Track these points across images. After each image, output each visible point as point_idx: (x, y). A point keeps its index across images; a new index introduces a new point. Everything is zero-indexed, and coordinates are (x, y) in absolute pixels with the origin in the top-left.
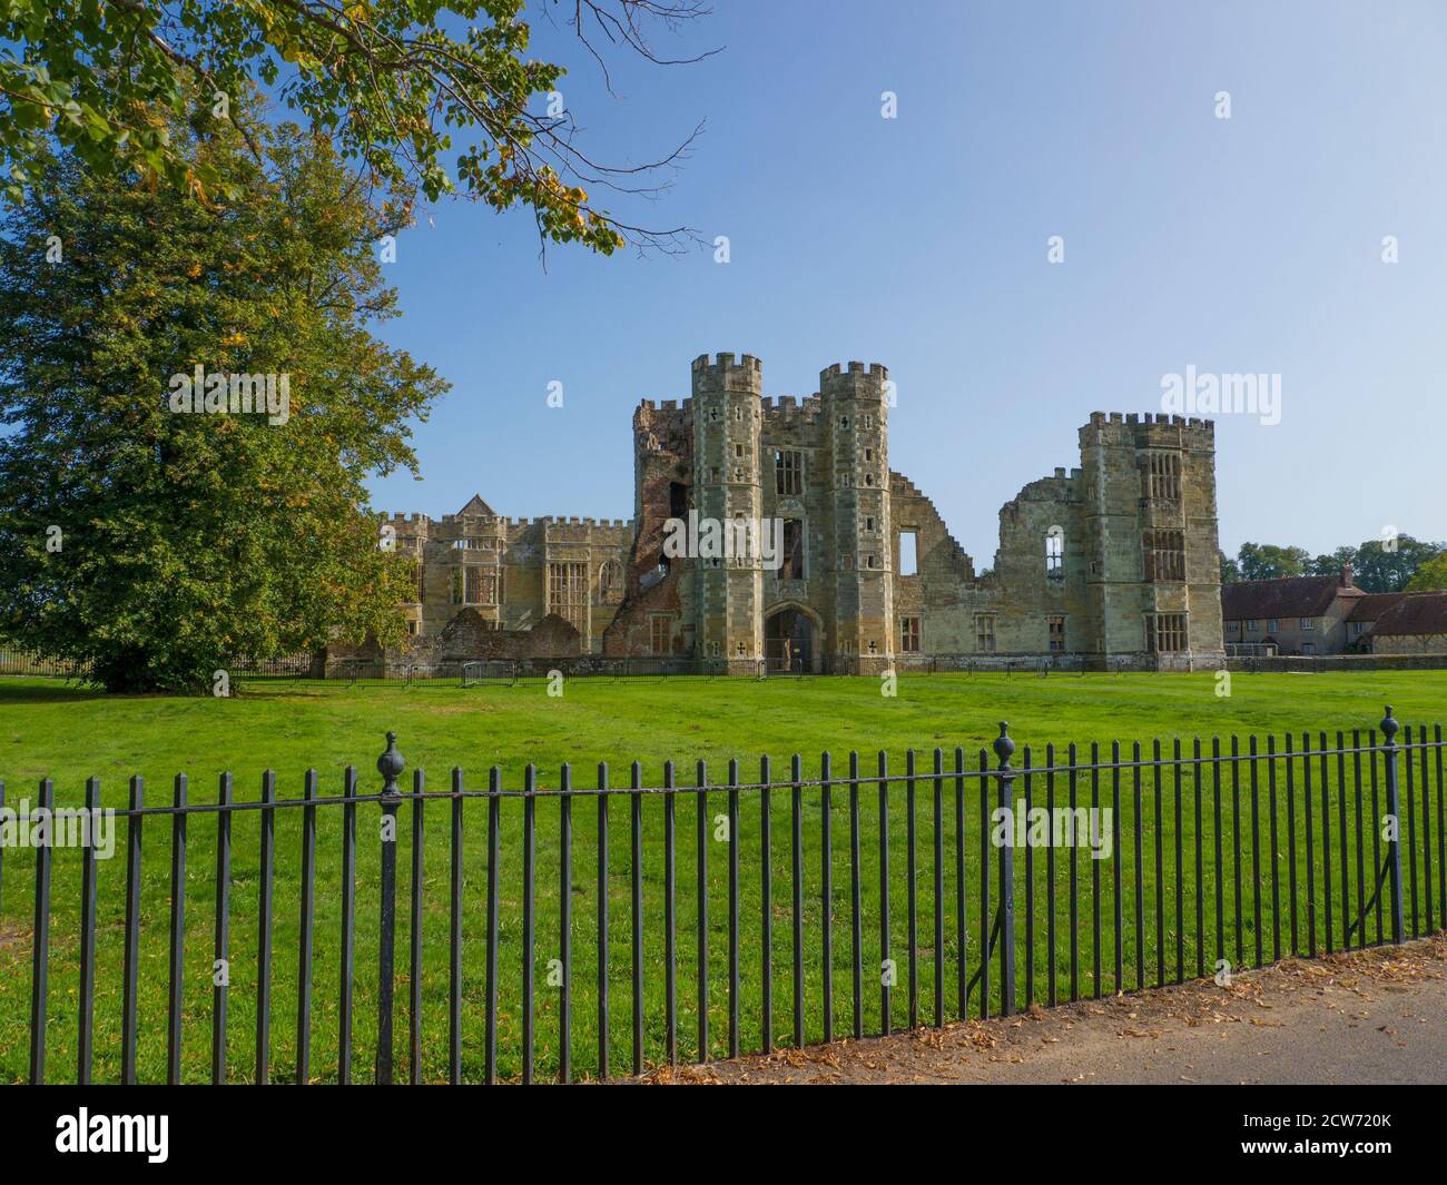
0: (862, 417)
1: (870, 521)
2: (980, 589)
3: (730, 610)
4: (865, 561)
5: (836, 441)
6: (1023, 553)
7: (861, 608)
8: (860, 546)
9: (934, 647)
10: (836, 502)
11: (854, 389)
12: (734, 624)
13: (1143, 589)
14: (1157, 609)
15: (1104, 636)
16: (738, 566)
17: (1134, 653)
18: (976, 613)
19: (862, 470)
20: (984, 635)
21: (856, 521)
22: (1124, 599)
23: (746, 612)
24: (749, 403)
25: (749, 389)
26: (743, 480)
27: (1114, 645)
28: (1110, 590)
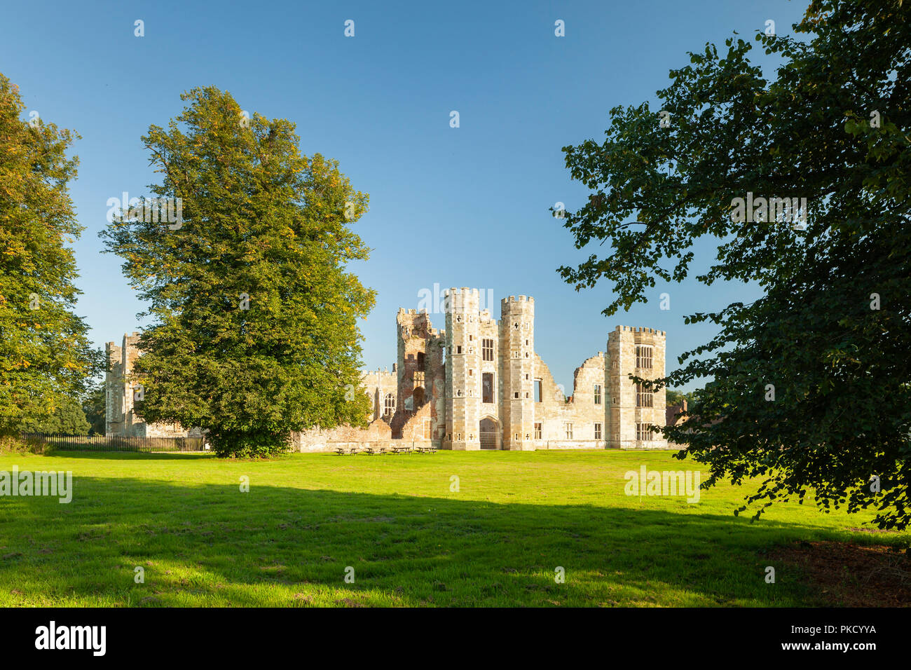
0: (524, 323)
1: (527, 375)
2: (566, 409)
3: (467, 418)
4: (525, 395)
5: (512, 335)
6: (585, 392)
7: (523, 417)
8: (523, 388)
9: (548, 437)
10: (511, 365)
11: (521, 309)
12: (468, 424)
13: (636, 411)
14: (642, 420)
15: (619, 433)
16: (470, 396)
17: (631, 441)
18: (565, 421)
19: (524, 350)
20: (569, 432)
21: (521, 375)
22: (628, 416)
23: (473, 419)
24: (476, 314)
25: (476, 307)
26: (472, 353)
27: (624, 437)
28: (623, 411)
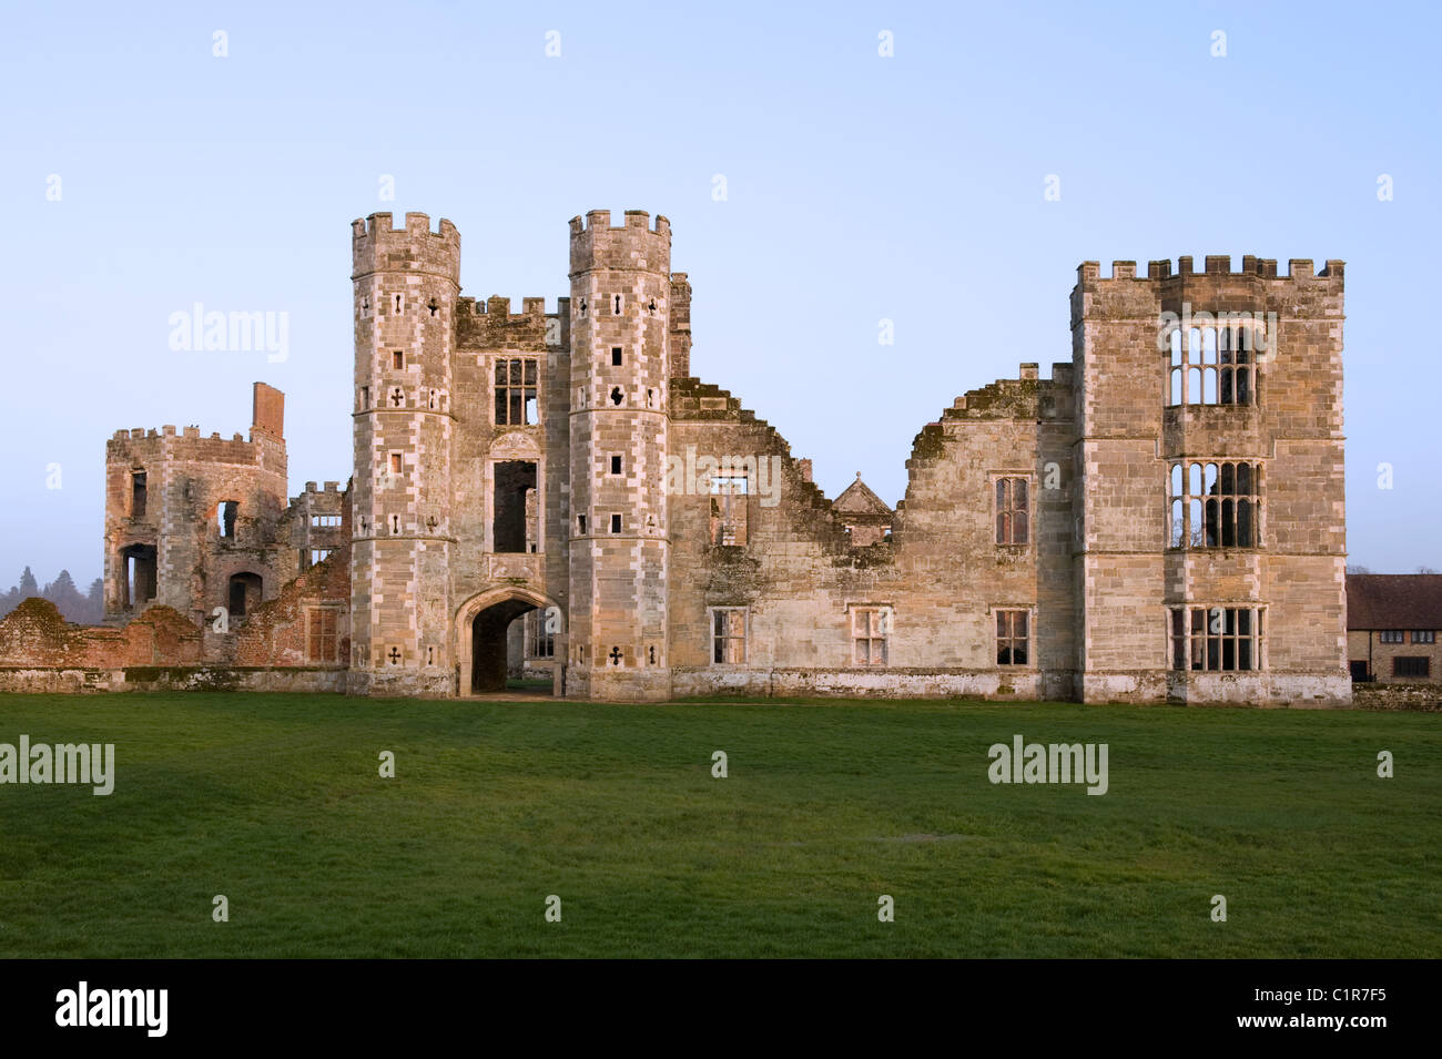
0: (607, 296)
1: (615, 459)
2: (858, 566)
3: (377, 599)
4: (604, 523)
5: (575, 337)
6: (946, 507)
7: (597, 594)
8: (597, 499)
9: (771, 657)
10: (573, 432)
12: (383, 618)
13: (1168, 564)
14: (1190, 596)
15: (1084, 644)
16: (392, 533)
17: (1145, 672)
18: (849, 605)
19: (605, 381)
20: (867, 640)
21: (592, 460)
22: (1127, 582)
23: (402, 602)
24: (416, 287)
25: (415, 265)
26: (403, 403)
27: (1103, 659)
28: (1096, 566)
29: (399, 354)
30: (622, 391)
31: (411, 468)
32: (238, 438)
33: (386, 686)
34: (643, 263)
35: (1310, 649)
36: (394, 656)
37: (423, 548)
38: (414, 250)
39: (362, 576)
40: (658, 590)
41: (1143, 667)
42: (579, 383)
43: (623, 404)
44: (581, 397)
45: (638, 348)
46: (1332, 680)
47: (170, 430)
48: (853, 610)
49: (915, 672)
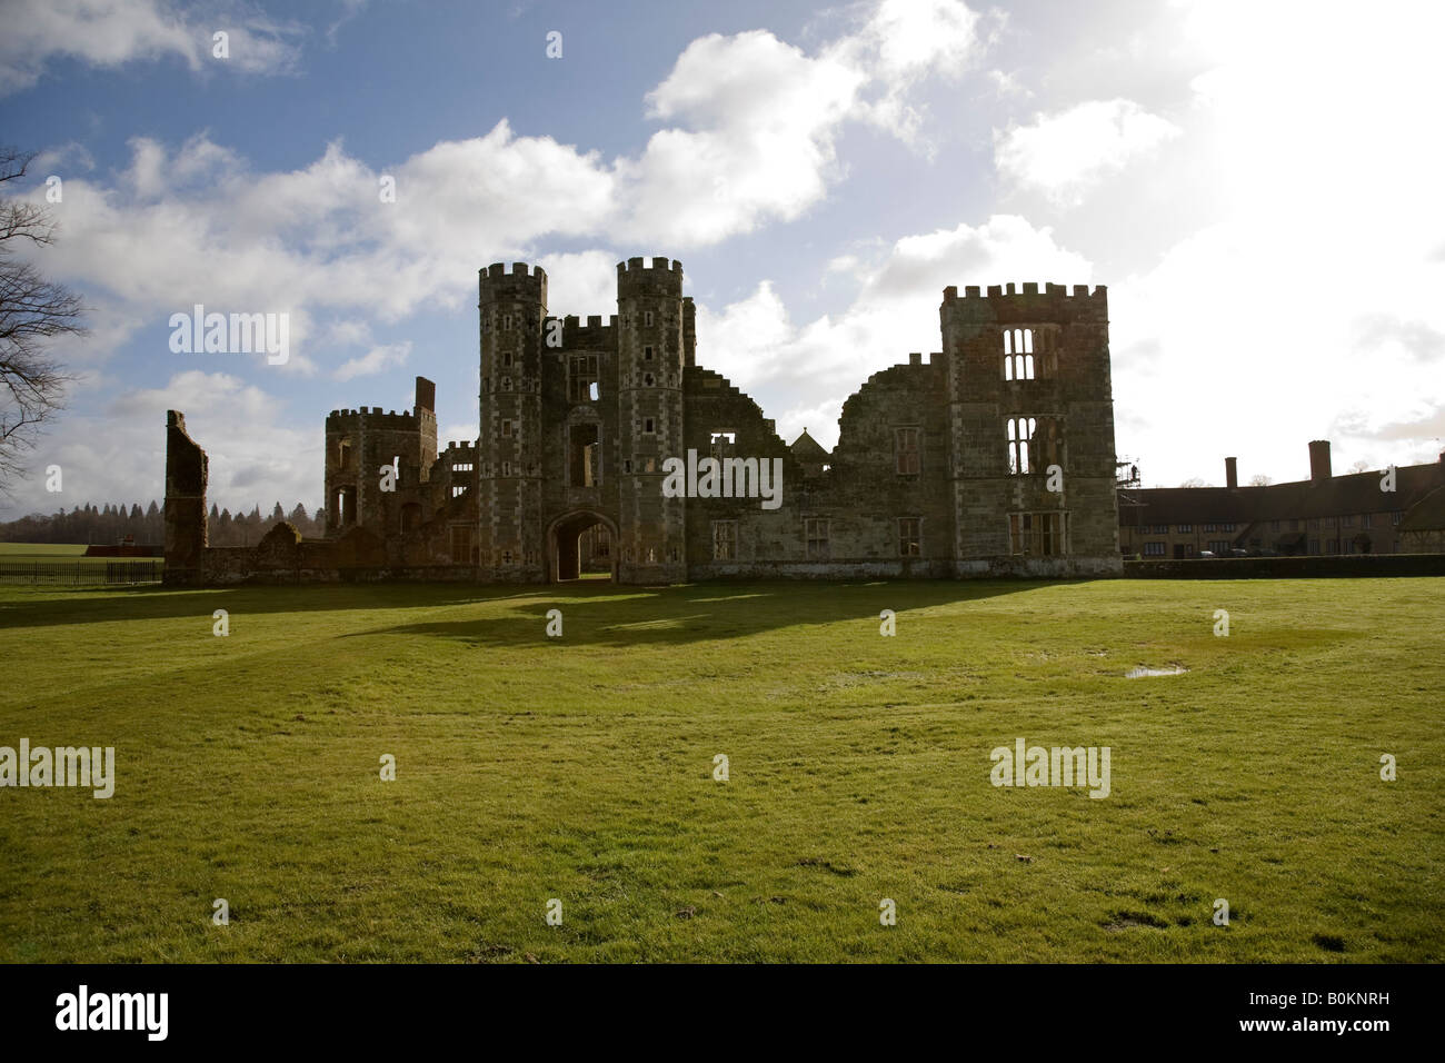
0: (641, 315)
1: (649, 424)
2: (808, 491)
3: (496, 519)
4: (642, 465)
5: (620, 341)
6: (865, 450)
7: (638, 514)
9: (753, 554)
10: (620, 405)
13: (1008, 485)
14: (1023, 506)
15: (954, 540)
16: (504, 475)
17: (995, 558)
18: (804, 517)
19: (641, 369)
20: (815, 541)
21: (633, 423)
22: (982, 497)
23: (512, 521)
24: (519, 311)
25: (518, 297)
26: (511, 388)
27: (969, 550)
28: (962, 488)
29: (508, 356)
30: (652, 376)
31: (517, 431)
32: (406, 413)
33: (502, 578)
34: (665, 292)
35: (1097, 539)
36: (507, 558)
37: (525, 484)
38: (518, 287)
39: (486, 504)
40: (678, 510)
41: (993, 555)
42: (624, 372)
43: (654, 385)
44: (626, 381)
45: (662, 348)
46: (1111, 560)
47: (364, 410)
48: (806, 521)
49: (847, 561)
